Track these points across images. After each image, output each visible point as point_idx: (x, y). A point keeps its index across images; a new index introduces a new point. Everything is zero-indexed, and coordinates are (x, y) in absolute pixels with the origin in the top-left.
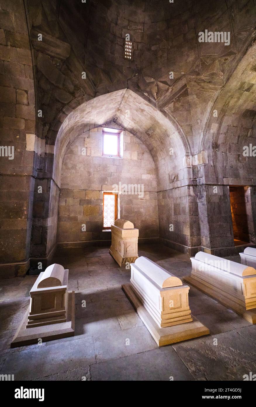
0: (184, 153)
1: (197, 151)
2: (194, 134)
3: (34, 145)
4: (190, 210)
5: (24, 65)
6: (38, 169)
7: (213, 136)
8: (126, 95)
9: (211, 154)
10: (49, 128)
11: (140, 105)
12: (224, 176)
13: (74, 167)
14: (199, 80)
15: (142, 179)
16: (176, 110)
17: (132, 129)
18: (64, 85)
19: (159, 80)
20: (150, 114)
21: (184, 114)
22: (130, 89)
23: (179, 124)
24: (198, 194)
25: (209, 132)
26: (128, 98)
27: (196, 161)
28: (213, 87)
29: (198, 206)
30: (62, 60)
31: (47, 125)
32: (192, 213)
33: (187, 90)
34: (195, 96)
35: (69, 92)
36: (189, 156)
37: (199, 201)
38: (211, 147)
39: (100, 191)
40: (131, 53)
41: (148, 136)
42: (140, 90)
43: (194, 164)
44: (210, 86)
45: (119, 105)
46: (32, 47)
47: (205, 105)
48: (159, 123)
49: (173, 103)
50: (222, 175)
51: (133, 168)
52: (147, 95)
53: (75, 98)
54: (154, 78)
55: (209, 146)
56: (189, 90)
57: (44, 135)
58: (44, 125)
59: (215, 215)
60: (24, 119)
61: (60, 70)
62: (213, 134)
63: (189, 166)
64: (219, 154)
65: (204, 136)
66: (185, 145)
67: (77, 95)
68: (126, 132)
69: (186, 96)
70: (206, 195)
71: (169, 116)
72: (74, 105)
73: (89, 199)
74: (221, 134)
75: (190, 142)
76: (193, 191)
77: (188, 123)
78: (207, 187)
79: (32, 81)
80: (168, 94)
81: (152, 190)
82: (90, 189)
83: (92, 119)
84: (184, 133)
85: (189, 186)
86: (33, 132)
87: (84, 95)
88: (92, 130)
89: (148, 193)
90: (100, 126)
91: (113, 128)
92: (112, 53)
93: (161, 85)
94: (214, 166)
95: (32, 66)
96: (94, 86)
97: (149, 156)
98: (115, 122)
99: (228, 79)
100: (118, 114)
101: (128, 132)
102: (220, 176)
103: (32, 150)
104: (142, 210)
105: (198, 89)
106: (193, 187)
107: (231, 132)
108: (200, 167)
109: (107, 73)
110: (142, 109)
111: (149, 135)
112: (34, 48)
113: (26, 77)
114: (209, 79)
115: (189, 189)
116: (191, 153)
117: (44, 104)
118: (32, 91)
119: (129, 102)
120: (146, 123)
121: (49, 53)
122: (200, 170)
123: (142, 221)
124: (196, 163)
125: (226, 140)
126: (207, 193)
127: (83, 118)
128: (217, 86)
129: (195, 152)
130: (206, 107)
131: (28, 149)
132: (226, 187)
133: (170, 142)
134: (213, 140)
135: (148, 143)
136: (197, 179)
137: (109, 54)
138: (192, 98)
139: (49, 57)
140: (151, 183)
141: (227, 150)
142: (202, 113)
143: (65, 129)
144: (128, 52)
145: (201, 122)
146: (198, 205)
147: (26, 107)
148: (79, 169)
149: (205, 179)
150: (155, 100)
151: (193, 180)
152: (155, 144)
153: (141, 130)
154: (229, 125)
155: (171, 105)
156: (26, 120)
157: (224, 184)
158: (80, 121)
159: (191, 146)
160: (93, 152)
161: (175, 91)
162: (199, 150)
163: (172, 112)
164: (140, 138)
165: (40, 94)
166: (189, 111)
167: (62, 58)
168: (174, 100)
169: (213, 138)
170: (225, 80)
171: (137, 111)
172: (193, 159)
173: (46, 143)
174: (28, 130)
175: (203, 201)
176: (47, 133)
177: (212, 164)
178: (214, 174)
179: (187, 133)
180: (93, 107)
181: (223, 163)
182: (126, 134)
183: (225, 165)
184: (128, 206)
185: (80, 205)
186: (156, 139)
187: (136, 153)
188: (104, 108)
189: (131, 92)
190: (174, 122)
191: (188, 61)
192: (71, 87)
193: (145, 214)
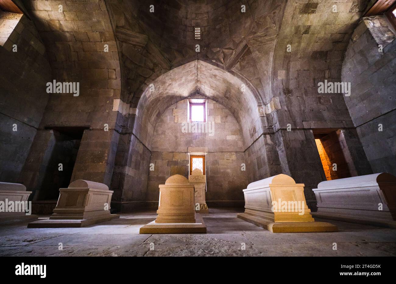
0: (256, 104)
1: (269, 99)
2: (264, 85)
3: (118, 106)
4: (269, 159)
5: (113, 52)
6: (122, 126)
7: (282, 83)
8: (199, 66)
9: (284, 100)
10: (134, 96)
11: (211, 72)
12: (303, 120)
13: (164, 133)
14: (256, 37)
15: (227, 140)
16: (242, 68)
17: (214, 96)
18: (145, 64)
19: (224, 48)
20: (222, 77)
21: (251, 70)
22: (200, 60)
23: (248, 80)
24: (277, 142)
25: (276, 80)
26: (201, 68)
27: (269, 109)
28: (269, 39)
29: (278, 155)
30: (142, 47)
31: (132, 93)
32: (271, 162)
33: (249, 49)
34: (257, 52)
35: (150, 69)
36: (262, 106)
37: (279, 149)
38: (282, 93)
39: (186, 153)
40: (200, 35)
41: (227, 100)
42: (209, 59)
43: (267, 113)
44: (267, 38)
45: (196, 77)
46: (117, 39)
47: (267, 57)
48: (231, 83)
49: (239, 63)
50: (300, 119)
51: (217, 130)
52: (215, 62)
53: (155, 72)
54: (220, 48)
55: (280, 92)
56: (251, 49)
57: (129, 101)
58: (130, 94)
59: (297, 162)
60: (113, 89)
61: (142, 54)
62: (282, 80)
63: (263, 115)
64: (293, 98)
65: (272, 83)
66: (256, 96)
67: (156, 70)
68: (209, 100)
69: (250, 55)
70: (283, 140)
71: (237, 74)
72: (153, 78)
73: (176, 160)
74: (291, 79)
75: (261, 94)
76: (270, 140)
77: (256, 77)
78: (283, 132)
79: (118, 62)
80: (233, 56)
81: (238, 150)
82: (177, 151)
83: (176, 92)
84: (254, 86)
85: (265, 134)
86: (119, 97)
87: (161, 70)
88: (179, 102)
89: (234, 153)
90: (186, 98)
91: (198, 98)
92: (185, 38)
93: (226, 51)
94: (289, 111)
95: (117, 51)
96: (170, 62)
97: (232, 118)
98: (198, 93)
99: (280, 27)
100: (199, 85)
101: (211, 100)
102: (298, 120)
103: (117, 110)
104: (229, 171)
105: (258, 45)
106: (270, 136)
107: (303, 77)
108: (273, 114)
109: (180, 52)
110: (214, 75)
111: (227, 98)
112: (119, 40)
113: (114, 60)
114: (264, 34)
115: (265, 137)
116: (263, 102)
117: (129, 79)
118: (118, 69)
119: (203, 71)
120: (222, 87)
121: (131, 42)
122: (274, 116)
123: (229, 182)
124: (269, 111)
125: (299, 85)
126: (284, 138)
127: (166, 90)
128: (272, 37)
129: (267, 101)
130: (269, 58)
131: (114, 110)
132: (308, 131)
133: (244, 98)
134: (283, 86)
135: (230, 107)
136: (273, 126)
137: (182, 39)
138: (256, 54)
139: (132, 45)
140: (237, 143)
141: (302, 94)
142: (267, 64)
143: (149, 98)
144: (198, 35)
145: (267, 73)
146: (278, 153)
147: (115, 81)
148: (167, 134)
149: (279, 123)
150: (223, 64)
151: (269, 128)
152: (235, 105)
153: (220, 95)
154: (299, 70)
155: (238, 65)
156: (114, 90)
157: (305, 128)
158: (164, 93)
159: (262, 96)
160: (180, 119)
161: (238, 52)
162: (270, 98)
163: (239, 70)
164: (222, 104)
165: (126, 71)
166: (255, 66)
167: (141, 45)
168: (239, 60)
169: (283, 84)
170: (278, 29)
171: (211, 78)
172: (266, 108)
173: (130, 107)
174: (115, 97)
175: (281, 148)
176: (131, 99)
177: (286, 109)
178: (290, 118)
179: (257, 86)
180: (172, 80)
181: (300, 107)
182: (210, 101)
183: (302, 108)
184: (213, 166)
185: (168, 166)
186: (234, 100)
187: (219, 117)
188: (183, 80)
189: (202, 62)
190: (242, 79)
191: (246, 27)
192: (151, 65)
193: (232, 174)
